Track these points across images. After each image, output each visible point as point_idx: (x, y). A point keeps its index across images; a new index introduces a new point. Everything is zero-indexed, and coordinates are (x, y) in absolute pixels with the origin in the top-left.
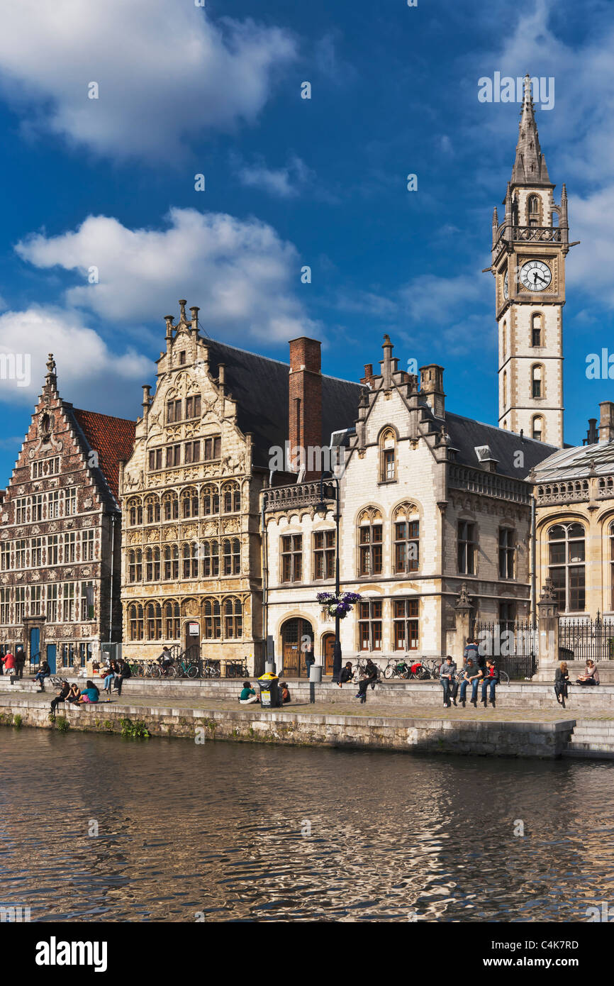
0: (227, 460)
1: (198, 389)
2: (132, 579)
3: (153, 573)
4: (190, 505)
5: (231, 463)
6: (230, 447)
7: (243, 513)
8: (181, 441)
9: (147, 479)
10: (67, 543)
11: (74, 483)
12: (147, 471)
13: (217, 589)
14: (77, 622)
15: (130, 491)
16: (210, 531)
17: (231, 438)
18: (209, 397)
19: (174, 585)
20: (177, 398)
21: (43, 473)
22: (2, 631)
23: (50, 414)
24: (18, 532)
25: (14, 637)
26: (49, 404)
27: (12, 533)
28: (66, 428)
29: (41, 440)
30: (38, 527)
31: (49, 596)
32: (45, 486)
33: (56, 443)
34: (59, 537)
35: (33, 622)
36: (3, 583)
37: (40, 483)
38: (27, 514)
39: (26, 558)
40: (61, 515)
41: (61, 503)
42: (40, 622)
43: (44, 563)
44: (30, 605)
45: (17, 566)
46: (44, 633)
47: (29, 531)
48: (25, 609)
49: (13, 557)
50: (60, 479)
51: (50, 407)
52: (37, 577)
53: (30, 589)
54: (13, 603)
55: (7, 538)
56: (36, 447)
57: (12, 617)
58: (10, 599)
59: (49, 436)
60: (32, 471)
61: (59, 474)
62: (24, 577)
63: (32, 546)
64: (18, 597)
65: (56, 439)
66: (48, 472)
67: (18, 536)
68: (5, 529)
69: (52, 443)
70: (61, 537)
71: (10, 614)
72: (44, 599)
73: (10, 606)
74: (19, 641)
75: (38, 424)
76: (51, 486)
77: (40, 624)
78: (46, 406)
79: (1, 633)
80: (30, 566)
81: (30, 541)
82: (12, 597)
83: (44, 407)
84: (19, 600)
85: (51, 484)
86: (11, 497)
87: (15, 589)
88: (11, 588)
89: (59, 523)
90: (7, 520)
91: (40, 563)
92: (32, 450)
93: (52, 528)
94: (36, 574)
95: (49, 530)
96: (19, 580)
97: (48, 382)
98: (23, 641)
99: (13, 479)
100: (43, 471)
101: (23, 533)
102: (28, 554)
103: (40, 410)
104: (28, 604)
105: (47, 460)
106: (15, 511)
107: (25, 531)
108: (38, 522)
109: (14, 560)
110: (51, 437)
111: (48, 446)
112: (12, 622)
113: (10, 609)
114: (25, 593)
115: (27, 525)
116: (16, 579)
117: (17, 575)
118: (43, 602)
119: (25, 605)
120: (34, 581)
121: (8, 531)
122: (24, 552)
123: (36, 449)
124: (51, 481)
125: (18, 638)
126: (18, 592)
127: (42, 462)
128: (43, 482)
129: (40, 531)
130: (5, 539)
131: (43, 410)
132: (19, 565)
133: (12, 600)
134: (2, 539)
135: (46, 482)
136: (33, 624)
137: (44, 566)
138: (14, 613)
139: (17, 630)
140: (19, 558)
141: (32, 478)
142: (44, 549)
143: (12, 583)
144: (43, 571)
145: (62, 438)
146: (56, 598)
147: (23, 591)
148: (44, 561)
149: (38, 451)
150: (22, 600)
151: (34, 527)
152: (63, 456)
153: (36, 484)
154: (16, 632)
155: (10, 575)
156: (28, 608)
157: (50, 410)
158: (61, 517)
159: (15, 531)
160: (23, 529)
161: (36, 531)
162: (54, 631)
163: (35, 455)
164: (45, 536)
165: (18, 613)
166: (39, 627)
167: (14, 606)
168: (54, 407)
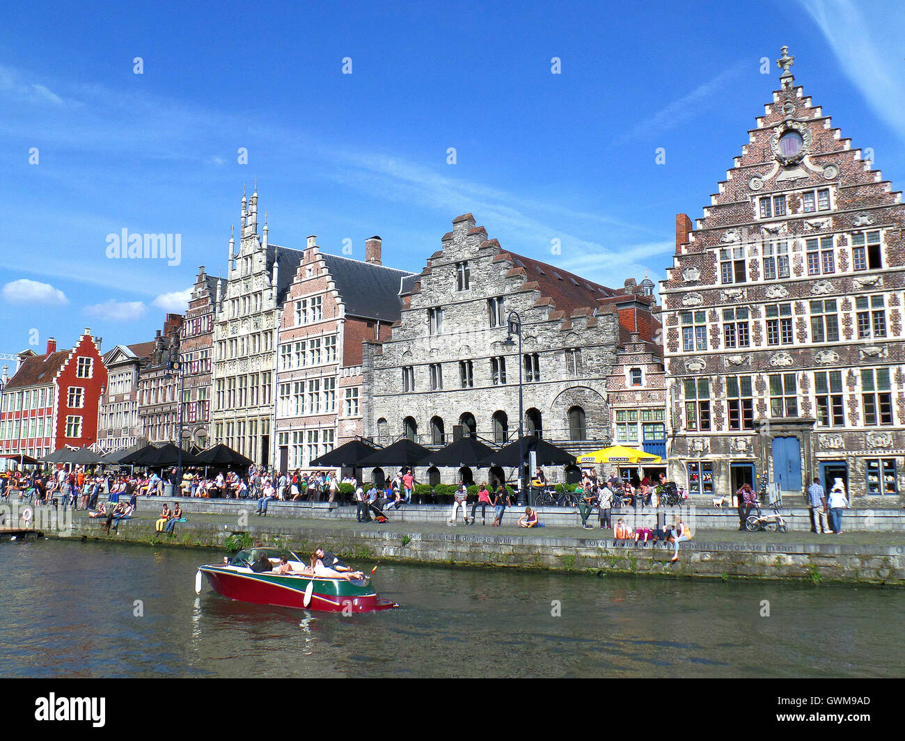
10: (862, 310)
11: (874, 224)
14: (904, 426)
21: (789, 211)
22: (694, 442)
23: (801, 128)
24: (728, 295)
25: (727, 449)
26: (795, 115)
27: (712, 298)
28: (842, 148)
29: (777, 165)
30: (781, 287)
31: (820, 389)
32: (795, 229)
33: (819, 169)
34: (840, 301)
35: (780, 427)
36: (689, 370)
37: (781, 224)
38: (750, 270)
39: (751, 334)
40: (843, 271)
41: (843, 252)
42: (800, 427)
43: (802, 340)
44: (767, 401)
45: (728, 344)
46: (812, 442)
47: (758, 293)
48: (755, 408)
49: (715, 332)
50: (834, 219)
51: (799, 119)
52: (785, 361)
53: (766, 378)
54: (719, 400)
55: (698, 305)
56: (763, 174)
57: (719, 420)
58: (712, 395)
59: (800, 158)
60: (757, 209)
61: (831, 212)
62: (750, 361)
63: (767, 316)
64: (732, 390)
65: (817, 163)
66: (801, 209)
67: (727, 301)
68: (692, 291)
69: (807, 170)
70: (846, 301)
71: (713, 415)
72: (808, 393)
73: (712, 404)
74: (743, 456)
75: (768, 143)
76: (810, 228)
77: (801, 431)
78: (789, 117)
79: (690, 443)
80: (764, 345)
81: (762, 309)
82: (718, 391)
83: (786, 118)
84: (737, 396)
85: (811, 225)
86: (702, 246)
87: (724, 379)
88: (715, 378)
89: (840, 281)
90: (697, 278)
91: (790, 340)
92: (756, 179)
93: (822, 289)
94: (781, 356)
95: (813, 291)
96: (735, 366)
97: (787, 84)
98: (754, 456)
99: (706, 220)
100: (788, 208)
101: (741, 297)
102: (757, 327)
103: (772, 124)
104: (761, 401)
105: (796, 192)
106: (718, 265)
107: (745, 294)
108: (781, 280)
109: (719, 336)
110: (806, 160)
111: (798, 173)
112: (719, 429)
113: (711, 409)
114: (753, 385)
115: (753, 286)
116: (726, 364)
117: (731, 358)
118: (806, 398)
119: (755, 402)
120: (779, 367)
121: (699, 295)
122: (746, 324)
123: (766, 178)
124: (812, 221)
125: (739, 452)
126: (732, 383)
127: (784, 196)
128: (788, 224)
129: (787, 293)
130: (691, 306)
131: (785, 123)
132: (733, 344)
133: (717, 394)
134: (683, 306)
135: (798, 223)
136: (782, 431)
137: (803, 345)
138: (725, 415)
139: (736, 440)
140: (732, 333)
141: (757, 218)
142: (801, 319)
143: (717, 371)
144: (801, 351)
145: (832, 160)
146: (841, 391)
147: (746, 382)
148: (802, 339)
149: (771, 181)
150: (743, 394)
151: (772, 288)
152: (840, 186)
153: (771, 226)
154: (733, 442)
155: (709, 358)
156: (762, 407)
157: (801, 122)
158: (844, 274)
159: (719, 294)
160: (739, 291)
161: (778, 293)
162: (841, 440)
163: (764, 186)
164: (802, 301)
165: (734, 415)
166: (799, 435)
167: (725, 404)
168: (807, 118)
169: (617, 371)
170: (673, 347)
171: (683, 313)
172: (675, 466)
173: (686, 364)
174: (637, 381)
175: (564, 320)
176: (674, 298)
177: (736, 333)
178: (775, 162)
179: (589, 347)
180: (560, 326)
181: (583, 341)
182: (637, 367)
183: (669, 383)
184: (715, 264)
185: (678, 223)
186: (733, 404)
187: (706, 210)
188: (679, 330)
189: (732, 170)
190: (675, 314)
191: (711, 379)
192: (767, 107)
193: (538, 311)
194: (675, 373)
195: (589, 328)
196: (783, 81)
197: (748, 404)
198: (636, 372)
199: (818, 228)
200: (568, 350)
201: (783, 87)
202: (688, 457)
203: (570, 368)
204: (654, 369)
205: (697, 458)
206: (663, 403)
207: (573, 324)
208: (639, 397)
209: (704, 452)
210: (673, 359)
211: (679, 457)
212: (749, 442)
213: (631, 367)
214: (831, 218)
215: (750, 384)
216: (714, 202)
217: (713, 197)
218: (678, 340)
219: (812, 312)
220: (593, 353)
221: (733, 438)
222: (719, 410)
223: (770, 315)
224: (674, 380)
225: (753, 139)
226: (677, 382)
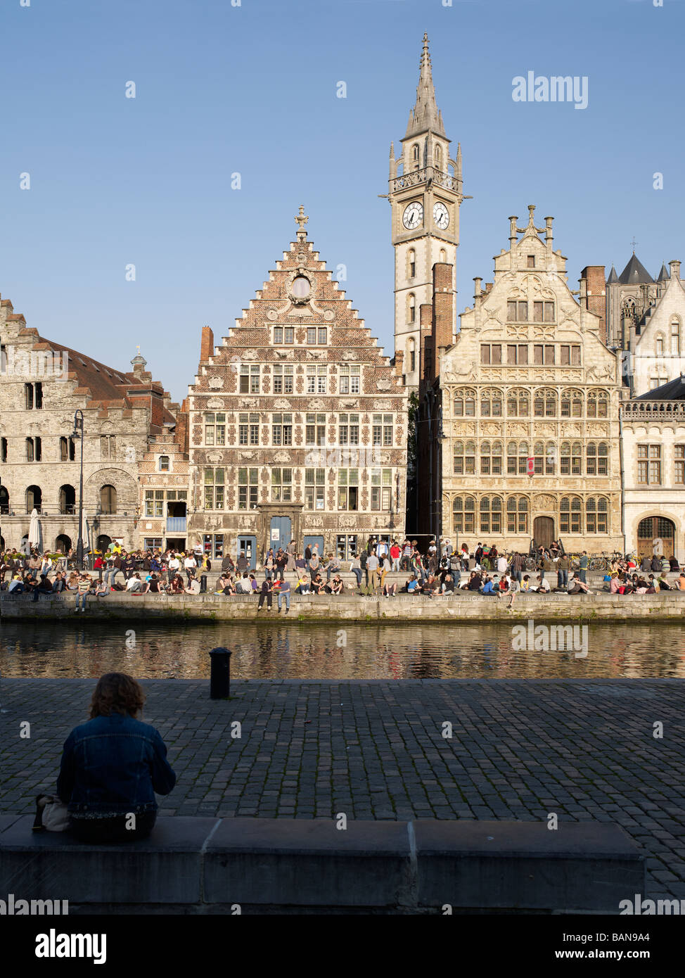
0: (592, 369)
1: (548, 296)
2: (458, 470)
3: (491, 466)
4: (545, 406)
5: (596, 372)
6: (594, 358)
7: (612, 419)
8: (529, 341)
9: (479, 371)
10: (344, 424)
11: (357, 360)
12: (479, 364)
13: (582, 487)
14: (365, 512)
15: (455, 381)
16: (572, 432)
17: (594, 350)
18: (567, 307)
19: (523, 481)
20: (520, 298)
21: (296, 341)
22: (209, 518)
23: (310, 276)
24: (244, 403)
25: (236, 525)
26: (306, 265)
27: (231, 403)
28: (339, 297)
29: (290, 303)
30: (286, 401)
31: (309, 481)
32: (299, 356)
33: (320, 311)
34: (328, 416)
35: (278, 509)
36: (210, 461)
37: (289, 351)
38: (263, 384)
39: (261, 435)
40: (332, 393)
41: (333, 378)
42: (292, 509)
43: (299, 443)
44: (269, 489)
45: (241, 442)
46: (300, 522)
47: (267, 403)
48: (259, 493)
49: (232, 431)
50: (329, 352)
51: (309, 268)
52: (285, 458)
53: (270, 471)
54: (232, 486)
55: (219, 408)
56: (279, 308)
57: (231, 502)
58: (227, 481)
59: (308, 300)
60: (272, 335)
61: (327, 346)
62: (258, 456)
63: (274, 422)
64: (243, 478)
65: (320, 306)
66: (305, 341)
67: (244, 407)
68: (215, 396)
69: (312, 310)
70: (333, 416)
71: (226, 498)
72: (300, 484)
73: (226, 489)
74: (248, 531)
75: (284, 283)
76: (311, 357)
77: (293, 512)
78: (302, 265)
79: (207, 520)
80: (270, 445)
81: (270, 416)
82: (232, 478)
83: (299, 266)
84: (246, 483)
85: (312, 355)
86: (226, 360)
87: (237, 470)
88: (230, 468)
89: (329, 401)
90: (220, 386)
91: (290, 442)
92: (272, 311)
93: (316, 405)
94: (282, 454)
95: (309, 406)
96: (246, 460)
97: (302, 238)
98: (256, 531)
99: (231, 339)
100: (295, 338)
101: (255, 405)
102: (266, 430)
103: (288, 269)
104: (265, 488)
105: (303, 326)
106: (238, 377)
107: (258, 403)
108: (286, 395)
109: (235, 435)
110: (312, 302)
111: (304, 312)
112: (231, 508)
113: (225, 493)
114: (259, 475)
115: (264, 397)
116: (240, 458)
117: (243, 453)
118: (298, 488)
119: (260, 489)
120: (279, 463)
121: (222, 401)
122: (257, 427)
123: (281, 311)
124: (312, 352)
125: (245, 527)
126: (243, 473)
127: (293, 328)
128: (295, 351)
129: (290, 406)
130: (214, 408)
131: (298, 270)
132: (246, 442)
133: (231, 481)
134: (207, 408)
135: (302, 351)
136: (279, 512)
137: (299, 447)
138: (236, 498)
139: (243, 518)
140: (246, 433)
141: (271, 343)
142: (299, 427)
143: (232, 463)
144: (297, 451)
145: (331, 306)
146: (324, 484)
147: (254, 472)
148: (299, 441)
149: (285, 315)
150: (252, 483)
151: (280, 400)
152: (335, 327)
153: (282, 351)
154: (241, 520)
155: (226, 452)
156: (265, 493)
157: (310, 271)
158: (333, 395)
159: (237, 401)
160: (254, 400)
161: (283, 405)
162: (321, 521)
163: (278, 318)
164: (301, 413)
165: (243, 498)
166: (291, 516)
167: (236, 489)
168: (315, 269)
169: (148, 457)
170: (197, 441)
171: (206, 413)
172: (193, 538)
173: (207, 455)
174: (165, 467)
175: (100, 409)
176: (201, 401)
177: (249, 434)
178: (288, 299)
179: (124, 434)
180: (96, 414)
181: (118, 430)
182: (166, 455)
183: (192, 470)
184: (236, 376)
185: (203, 335)
186: (243, 490)
187: (231, 330)
188: (203, 427)
189: (254, 301)
190: (200, 414)
191: (227, 469)
192: (285, 254)
193: (76, 399)
194: (197, 462)
195: (124, 419)
196: (299, 235)
197: (254, 490)
198: (165, 459)
199: (316, 357)
200: (103, 436)
201: (299, 240)
202: (205, 531)
203: (105, 452)
204: (180, 457)
205: (212, 532)
206: (186, 486)
207: (109, 414)
208: (166, 480)
209: (217, 527)
210: (197, 451)
211: (197, 530)
212: (253, 520)
213: (161, 455)
214: (326, 351)
215: (257, 474)
216: (238, 325)
217: (238, 321)
218: (201, 435)
219: (307, 421)
220: (126, 440)
221: (241, 516)
222: (231, 494)
223: (276, 422)
224: (196, 467)
225: (272, 278)
226: (199, 470)
